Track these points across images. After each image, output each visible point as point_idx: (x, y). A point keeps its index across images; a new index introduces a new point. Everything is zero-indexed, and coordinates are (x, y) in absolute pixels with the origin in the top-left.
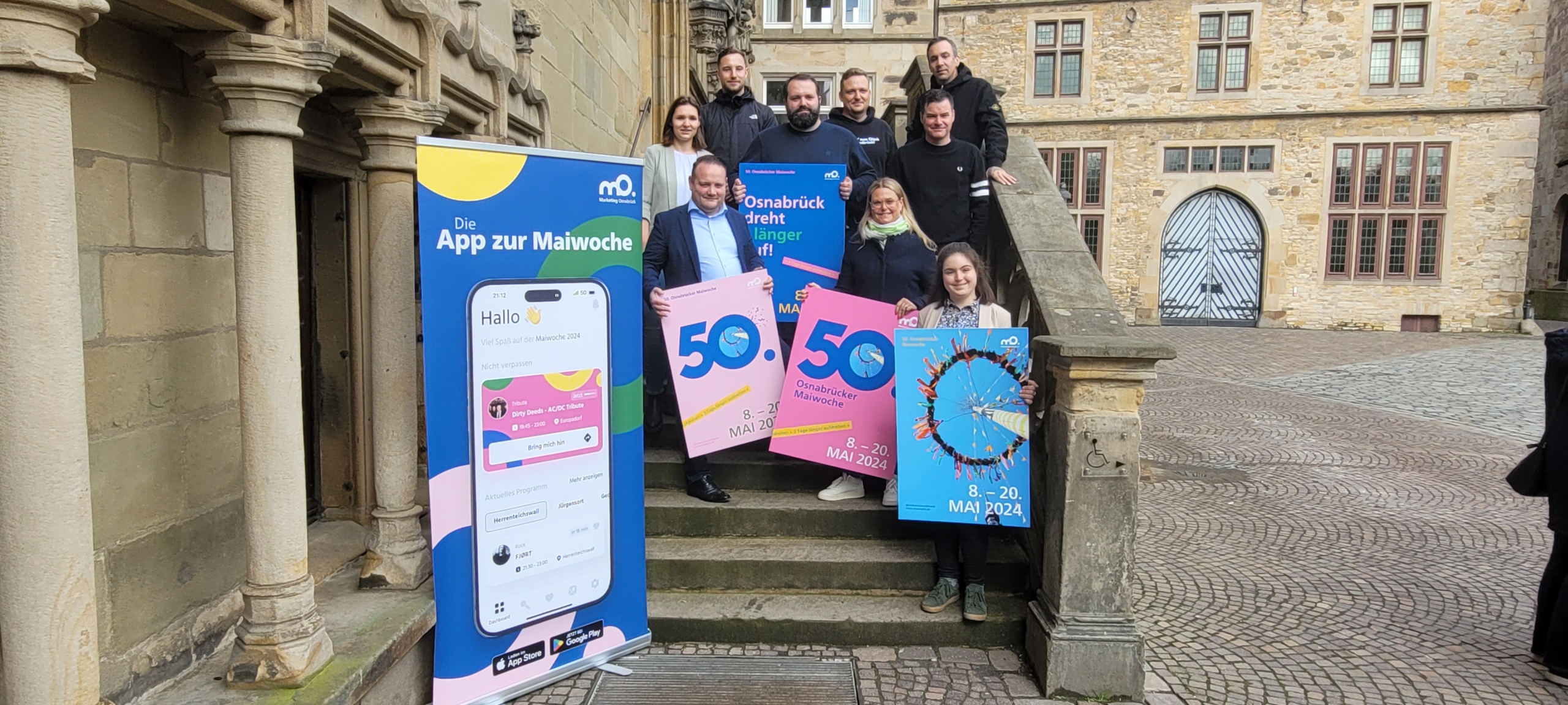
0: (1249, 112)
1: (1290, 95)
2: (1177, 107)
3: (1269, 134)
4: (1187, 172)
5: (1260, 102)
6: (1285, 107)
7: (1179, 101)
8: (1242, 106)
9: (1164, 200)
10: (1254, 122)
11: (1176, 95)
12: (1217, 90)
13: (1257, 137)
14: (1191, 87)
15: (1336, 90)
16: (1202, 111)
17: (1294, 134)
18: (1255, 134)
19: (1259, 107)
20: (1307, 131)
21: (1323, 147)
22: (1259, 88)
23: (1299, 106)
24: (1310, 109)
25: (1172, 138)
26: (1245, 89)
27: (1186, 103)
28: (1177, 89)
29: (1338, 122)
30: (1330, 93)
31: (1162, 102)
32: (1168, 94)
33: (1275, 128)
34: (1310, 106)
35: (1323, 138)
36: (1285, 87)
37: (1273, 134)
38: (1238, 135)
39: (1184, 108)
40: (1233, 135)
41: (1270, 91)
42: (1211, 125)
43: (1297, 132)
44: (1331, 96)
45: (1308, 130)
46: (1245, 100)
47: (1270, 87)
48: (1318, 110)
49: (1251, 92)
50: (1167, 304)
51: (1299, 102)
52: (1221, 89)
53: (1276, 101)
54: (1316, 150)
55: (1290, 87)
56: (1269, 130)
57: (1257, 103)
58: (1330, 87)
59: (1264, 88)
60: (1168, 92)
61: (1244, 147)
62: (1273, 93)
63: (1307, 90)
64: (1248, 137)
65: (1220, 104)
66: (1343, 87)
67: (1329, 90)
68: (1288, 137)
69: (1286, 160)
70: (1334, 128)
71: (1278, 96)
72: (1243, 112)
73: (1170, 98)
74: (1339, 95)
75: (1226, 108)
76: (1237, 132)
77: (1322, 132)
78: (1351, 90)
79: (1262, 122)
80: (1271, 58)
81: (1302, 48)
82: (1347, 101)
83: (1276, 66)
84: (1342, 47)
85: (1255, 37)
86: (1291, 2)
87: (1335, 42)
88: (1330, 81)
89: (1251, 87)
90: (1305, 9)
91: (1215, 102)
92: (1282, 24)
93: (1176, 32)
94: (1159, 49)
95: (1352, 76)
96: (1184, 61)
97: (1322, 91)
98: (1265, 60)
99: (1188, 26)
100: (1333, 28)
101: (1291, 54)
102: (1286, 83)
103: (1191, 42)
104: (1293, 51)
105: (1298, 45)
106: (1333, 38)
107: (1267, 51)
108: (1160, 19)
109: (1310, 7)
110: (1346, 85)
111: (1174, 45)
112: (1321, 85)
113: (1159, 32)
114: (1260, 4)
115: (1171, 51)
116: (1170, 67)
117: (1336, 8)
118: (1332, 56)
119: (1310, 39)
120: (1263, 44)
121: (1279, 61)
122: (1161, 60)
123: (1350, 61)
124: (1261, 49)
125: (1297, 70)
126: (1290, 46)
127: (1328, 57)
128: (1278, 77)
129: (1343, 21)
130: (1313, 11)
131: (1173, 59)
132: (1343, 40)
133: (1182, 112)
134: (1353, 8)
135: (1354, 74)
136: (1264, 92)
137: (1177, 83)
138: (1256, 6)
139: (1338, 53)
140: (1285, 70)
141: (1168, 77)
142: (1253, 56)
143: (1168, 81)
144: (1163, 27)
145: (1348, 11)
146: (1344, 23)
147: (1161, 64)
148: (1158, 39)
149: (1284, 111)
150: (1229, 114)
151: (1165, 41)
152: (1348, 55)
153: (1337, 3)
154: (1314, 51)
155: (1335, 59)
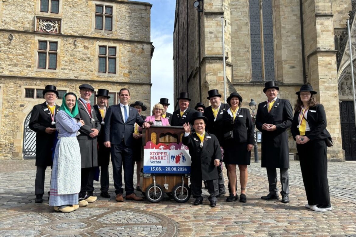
0: (57, 78)
1: (72, 73)
2: (30, 73)
3: (64, 86)
4: (34, 98)
6: (70, 76)
7: (30, 71)
8: (55, 75)
9: (24, 109)
10: (59, 81)
11: (30, 69)
12: (45, 68)
13: (60, 87)
14: (36, 66)
15: (87, 72)
16: (39, 76)
17: (74, 87)
19: (60, 76)
22: (60, 69)
24: (79, 78)
25: (28, 85)
26: (55, 69)
27: (33, 72)
28: (30, 66)
30: (85, 73)
31: (23, 71)
32: (26, 68)
33: (66, 84)
34: (79, 77)
36: (70, 70)
37: (66, 86)
39: (32, 74)
42: (43, 81)
46: (55, 73)
47: (65, 69)
48: (81, 79)
49: (57, 70)
50: (27, 150)
51: (75, 75)
52: (47, 68)
53: (67, 74)
55: (72, 70)
56: (64, 84)
57: (60, 74)
58: (85, 71)
59: (62, 69)
62: (66, 71)
63: (77, 71)
65: (46, 73)
66: (89, 72)
67: (85, 72)
68: (71, 87)
71: (67, 72)
72: (55, 77)
73: (27, 70)
74: (88, 74)
75: (48, 75)
78: (92, 73)
79: (62, 82)
80: (65, 59)
81: (75, 57)
82: (91, 76)
83: (66, 62)
84: (89, 58)
85: (59, 51)
86: (71, 40)
87: (87, 56)
88: (85, 69)
89: (57, 68)
90: (76, 43)
91: (44, 73)
92: (68, 48)
93: (29, 46)
94: (22, 51)
95: (92, 68)
96: (32, 56)
97: (82, 72)
98: (63, 59)
99: (34, 44)
100: (85, 51)
101: (71, 58)
102: (70, 68)
103: (35, 50)
104: (72, 57)
105: (74, 55)
106: (86, 54)
107: (63, 56)
108: (23, 40)
109: (77, 43)
110: (91, 71)
111: (28, 50)
112: (82, 70)
113: (23, 45)
114: (60, 40)
115: (27, 52)
116: (27, 58)
117: (86, 44)
118: (85, 61)
119: (78, 54)
120: (62, 54)
121: (67, 60)
122: (23, 55)
123: (92, 63)
124: (61, 55)
125: (74, 64)
126: (71, 56)
127: (84, 61)
128: (67, 66)
129: (88, 49)
130: (78, 44)
131: (28, 55)
132: (89, 56)
133: (31, 75)
134: (91, 45)
135: (93, 68)
136: (62, 71)
137: (29, 64)
138: (59, 40)
139: (87, 60)
140: (70, 63)
141: (26, 62)
142: (58, 58)
143: (26, 63)
144: (24, 43)
145: (90, 46)
146: (89, 50)
147: (23, 57)
148: (22, 47)
149: (69, 78)
150: (50, 77)
151: (25, 48)
152: (91, 61)
153: (87, 43)
154: (79, 58)
155: (86, 62)
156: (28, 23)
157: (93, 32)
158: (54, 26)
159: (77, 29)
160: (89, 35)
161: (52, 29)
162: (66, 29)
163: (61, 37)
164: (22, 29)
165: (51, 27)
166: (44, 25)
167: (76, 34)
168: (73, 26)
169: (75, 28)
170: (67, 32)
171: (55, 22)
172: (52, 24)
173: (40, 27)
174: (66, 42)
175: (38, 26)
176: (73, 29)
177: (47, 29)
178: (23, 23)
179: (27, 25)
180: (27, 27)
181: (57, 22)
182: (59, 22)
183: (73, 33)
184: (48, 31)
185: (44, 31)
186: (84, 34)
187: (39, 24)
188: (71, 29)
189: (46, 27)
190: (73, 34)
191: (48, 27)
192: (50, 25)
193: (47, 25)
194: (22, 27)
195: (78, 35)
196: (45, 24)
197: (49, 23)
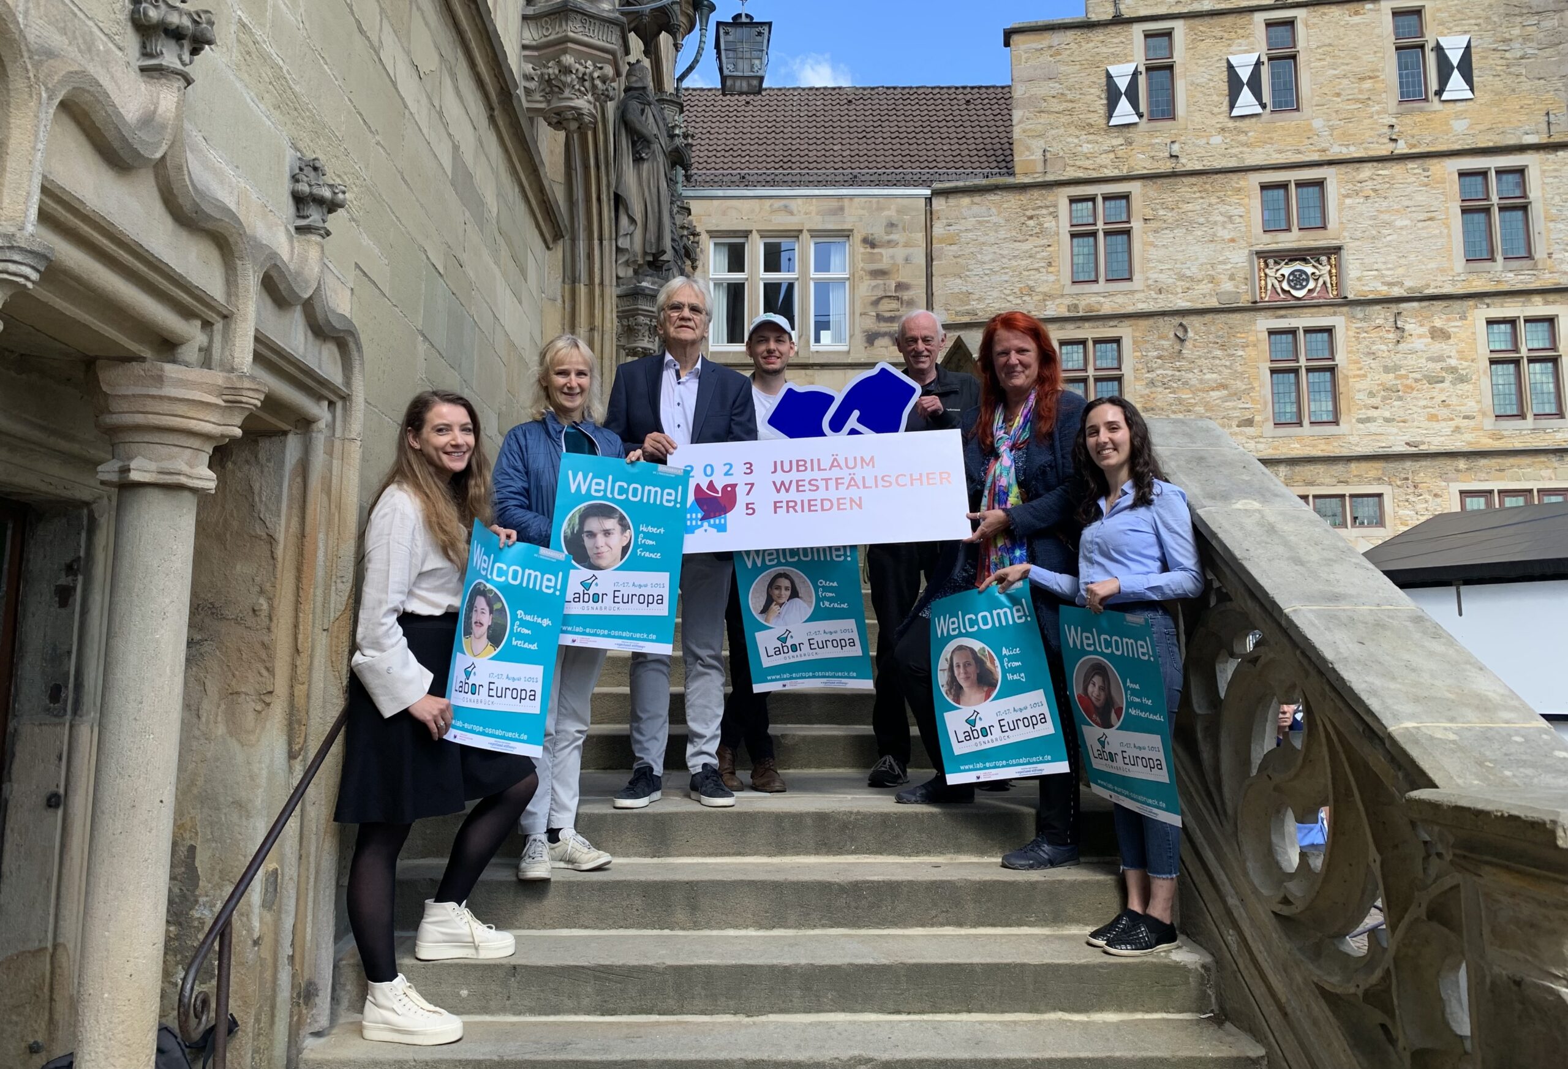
0: (1345, 452)
1: (1395, 430)
3: (1374, 479)
5: (1357, 438)
6: (1390, 444)
7: (1253, 438)
8: (1335, 444)
10: (1353, 465)
11: (1249, 430)
12: (1300, 424)
13: (1360, 483)
14: (1266, 420)
15: (1453, 424)
16: (1284, 450)
17: (1407, 479)
18: (1356, 479)
19: (1357, 445)
20: (1422, 475)
21: (1446, 496)
22: (1354, 420)
23: (1407, 444)
24: (1424, 448)
26: (1336, 422)
27: (1261, 440)
28: (1249, 422)
29: (1462, 464)
30: (1446, 428)
32: (1237, 430)
33: (1380, 472)
34: (1423, 443)
35: (1444, 484)
36: (1387, 420)
37: (1380, 479)
38: (1335, 480)
39: (1261, 446)
40: (1327, 480)
41: (1368, 425)
42: (1297, 469)
43: (1410, 476)
44: (1448, 431)
45: (1424, 473)
46: (1335, 437)
47: (1368, 420)
48: (1433, 449)
49: (1344, 427)
51: (1407, 438)
52: (1306, 422)
53: (1378, 437)
54: (1439, 500)
55: (1394, 420)
56: (1373, 474)
57: (1354, 439)
58: (1444, 420)
59: (1361, 421)
60: (1238, 426)
61: (1343, 496)
62: (1372, 427)
63: (1416, 423)
64: (1346, 482)
65: (1307, 441)
66: (1461, 420)
67: (1444, 424)
68: (1399, 483)
69: (1401, 512)
70: (1458, 471)
71: (1380, 430)
72: (1338, 452)
73: (1241, 434)
74: (1457, 429)
75: (1314, 446)
76: (1332, 476)
77: (1443, 476)
78: (1472, 423)
79: (1364, 466)
80: (1364, 384)
81: (1403, 372)
82: (1468, 437)
83: (1372, 394)
84: (1453, 370)
85: (1341, 359)
86: (1380, 316)
87: (1444, 365)
88: (1444, 412)
89: (1343, 419)
90: (1399, 324)
91: (1300, 439)
92: (1373, 343)
93: (1240, 353)
94: (1220, 373)
95: (1471, 406)
96: (1253, 388)
97: (1435, 425)
98: (1358, 386)
99: (1255, 345)
100: (1438, 347)
101: (1389, 379)
102: (1387, 414)
103: (1261, 365)
104: (1392, 376)
105: (1396, 368)
106: (1440, 359)
107: (1358, 376)
108: (1218, 337)
109: (1406, 322)
110: (1465, 417)
111: (1240, 369)
112: (1433, 418)
113: (1219, 353)
114: (1343, 318)
115: (1236, 375)
116: (1236, 395)
117: (1438, 323)
118: (1442, 382)
119: (1411, 361)
120: (1352, 366)
121: (1375, 389)
122: (1224, 386)
123: (1466, 387)
124: (1351, 373)
125: (1400, 399)
126: (1387, 370)
127: (1437, 382)
128: (1376, 408)
129: (1449, 337)
130: (1410, 326)
131: (1240, 385)
132: (1453, 362)
133: (1257, 451)
134: (1459, 323)
135: (1473, 404)
136: (1361, 426)
137: (1248, 415)
138: (1337, 320)
139: (1449, 378)
140: (1384, 399)
141: (1235, 408)
142: (1341, 382)
143: (1237, 414)
144: (1223, 347)
145: (1453, 326)
146: (1451, 341)
147: (1225, 392)
148: (1217, 362)
149: (1389, 451)
150: (1320, 454)
151: (1228, 363)
152: (1462, 380)
153: (1439, 317)
154: (1418, 376)
155: (1446, 384)
156: (1232, 278)
157: (1459, 275)
158: (1317, 273)
159: (1401, 271)
160: (1448, 289)
161: (1311, 285)
162: (1359, 279)
163: (1345, 309)
164: (1213, 303)
165: (1307, 281)
166: (1283, 275)
167: (1397, 292)
168: (1385, 263)
169: (1389, 269)
170: (1366, 288)
171: (1318, 261)
172: (1309, 270)
173: (1269, 287)
174: (1365, 325)
175: (1263, 282)
176: (1383, 276)
177: (1294, 288)
178: (1212, 280)
179: (1228, 286)
180: (1230, 293)
181: (1324, 259)
182: (1333, 257)
183: (1386, 288)
184: (1299, 294)
185: (1282, 296)
186: (1428, 286)
187: (1266, 275)
188: (1375, 277)
189: (1289, 281)
190: (1384, 291)
191: (1298, 279)
192: (1303, 272)
193: (1292, 273)
194: (1211, 295)
195: (1405, 294)
196: (1286, 270)
197: (1298, 266)
